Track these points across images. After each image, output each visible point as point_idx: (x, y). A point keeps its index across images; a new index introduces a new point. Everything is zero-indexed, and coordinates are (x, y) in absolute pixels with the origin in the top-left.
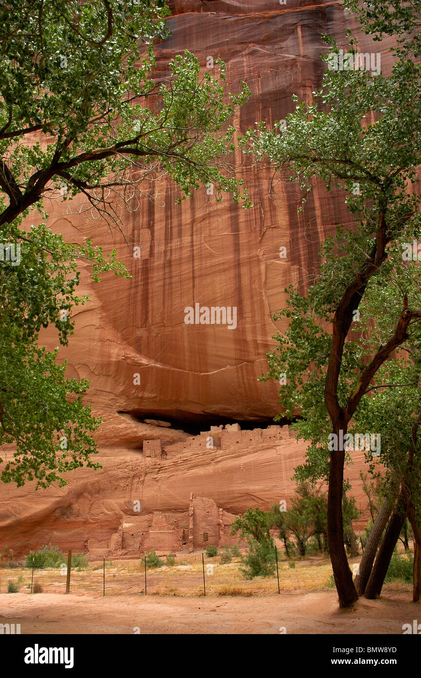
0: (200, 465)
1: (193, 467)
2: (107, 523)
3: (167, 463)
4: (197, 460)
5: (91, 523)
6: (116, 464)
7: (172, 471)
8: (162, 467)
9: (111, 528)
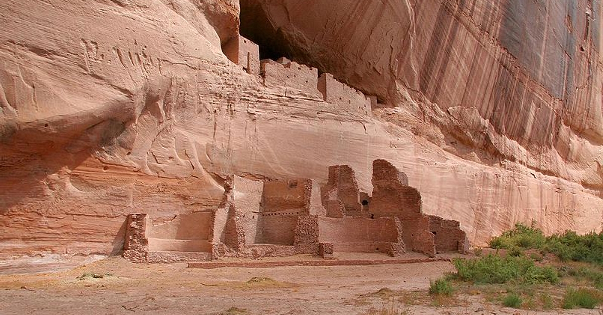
0: (305, 115)
1: (299, 114)
2: (175, 183)
3: (269, 92)
4: (303, 106)
5: (147, 176)
6: (213, 61)
7: (274, 111)
8: (262, 98)
9: (179, 196)
